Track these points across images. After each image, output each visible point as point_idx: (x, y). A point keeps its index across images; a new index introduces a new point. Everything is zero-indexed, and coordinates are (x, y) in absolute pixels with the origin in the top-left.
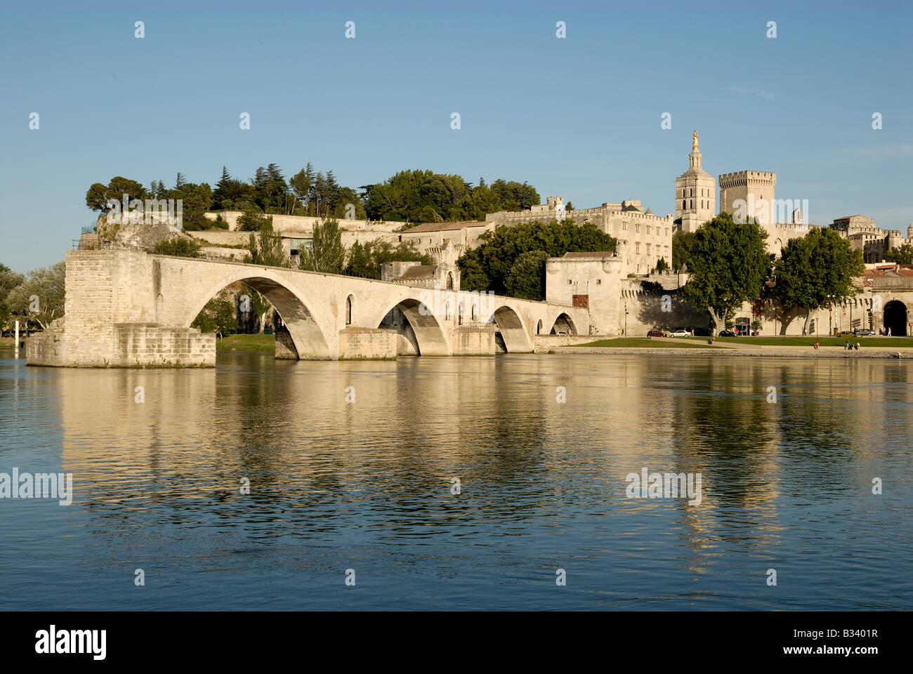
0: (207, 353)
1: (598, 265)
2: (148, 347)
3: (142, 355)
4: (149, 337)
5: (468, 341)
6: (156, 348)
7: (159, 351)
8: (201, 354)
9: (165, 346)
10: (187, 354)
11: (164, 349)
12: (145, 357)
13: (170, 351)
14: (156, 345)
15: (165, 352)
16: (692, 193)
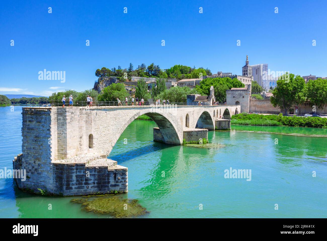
0: (121, 183)
1: (243, 92)
2: (77, 181)
3: (73, 187)
4: (78, 174)
5: (221, 124)
6: (84, 182)
7: (86, 184)
8: (117, 184)
9: (91, 180)
10: (107, 184)
11: (90, 182)
12: (75, 188)
13: (94, 183)
14: (84, 179)
15: (91, 184)
16: (246, 71)
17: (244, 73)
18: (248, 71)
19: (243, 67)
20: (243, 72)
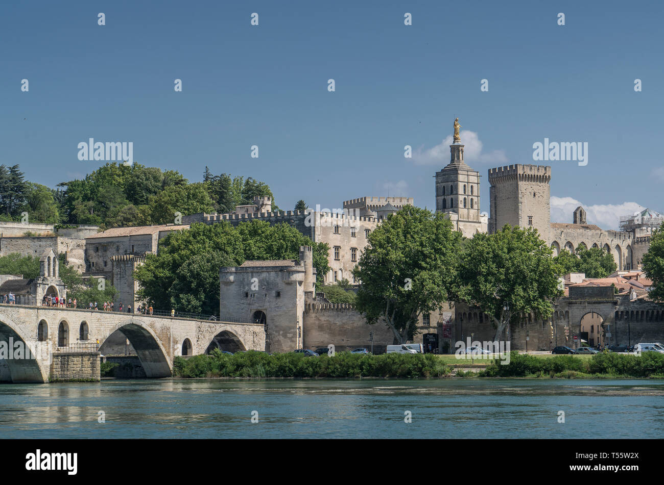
1: (278, 275)
16: (453, 190)
17: (444, 200)
18: (461, 191)
19: (438, 175)
20: (437, 196)
